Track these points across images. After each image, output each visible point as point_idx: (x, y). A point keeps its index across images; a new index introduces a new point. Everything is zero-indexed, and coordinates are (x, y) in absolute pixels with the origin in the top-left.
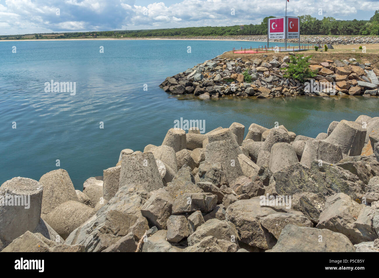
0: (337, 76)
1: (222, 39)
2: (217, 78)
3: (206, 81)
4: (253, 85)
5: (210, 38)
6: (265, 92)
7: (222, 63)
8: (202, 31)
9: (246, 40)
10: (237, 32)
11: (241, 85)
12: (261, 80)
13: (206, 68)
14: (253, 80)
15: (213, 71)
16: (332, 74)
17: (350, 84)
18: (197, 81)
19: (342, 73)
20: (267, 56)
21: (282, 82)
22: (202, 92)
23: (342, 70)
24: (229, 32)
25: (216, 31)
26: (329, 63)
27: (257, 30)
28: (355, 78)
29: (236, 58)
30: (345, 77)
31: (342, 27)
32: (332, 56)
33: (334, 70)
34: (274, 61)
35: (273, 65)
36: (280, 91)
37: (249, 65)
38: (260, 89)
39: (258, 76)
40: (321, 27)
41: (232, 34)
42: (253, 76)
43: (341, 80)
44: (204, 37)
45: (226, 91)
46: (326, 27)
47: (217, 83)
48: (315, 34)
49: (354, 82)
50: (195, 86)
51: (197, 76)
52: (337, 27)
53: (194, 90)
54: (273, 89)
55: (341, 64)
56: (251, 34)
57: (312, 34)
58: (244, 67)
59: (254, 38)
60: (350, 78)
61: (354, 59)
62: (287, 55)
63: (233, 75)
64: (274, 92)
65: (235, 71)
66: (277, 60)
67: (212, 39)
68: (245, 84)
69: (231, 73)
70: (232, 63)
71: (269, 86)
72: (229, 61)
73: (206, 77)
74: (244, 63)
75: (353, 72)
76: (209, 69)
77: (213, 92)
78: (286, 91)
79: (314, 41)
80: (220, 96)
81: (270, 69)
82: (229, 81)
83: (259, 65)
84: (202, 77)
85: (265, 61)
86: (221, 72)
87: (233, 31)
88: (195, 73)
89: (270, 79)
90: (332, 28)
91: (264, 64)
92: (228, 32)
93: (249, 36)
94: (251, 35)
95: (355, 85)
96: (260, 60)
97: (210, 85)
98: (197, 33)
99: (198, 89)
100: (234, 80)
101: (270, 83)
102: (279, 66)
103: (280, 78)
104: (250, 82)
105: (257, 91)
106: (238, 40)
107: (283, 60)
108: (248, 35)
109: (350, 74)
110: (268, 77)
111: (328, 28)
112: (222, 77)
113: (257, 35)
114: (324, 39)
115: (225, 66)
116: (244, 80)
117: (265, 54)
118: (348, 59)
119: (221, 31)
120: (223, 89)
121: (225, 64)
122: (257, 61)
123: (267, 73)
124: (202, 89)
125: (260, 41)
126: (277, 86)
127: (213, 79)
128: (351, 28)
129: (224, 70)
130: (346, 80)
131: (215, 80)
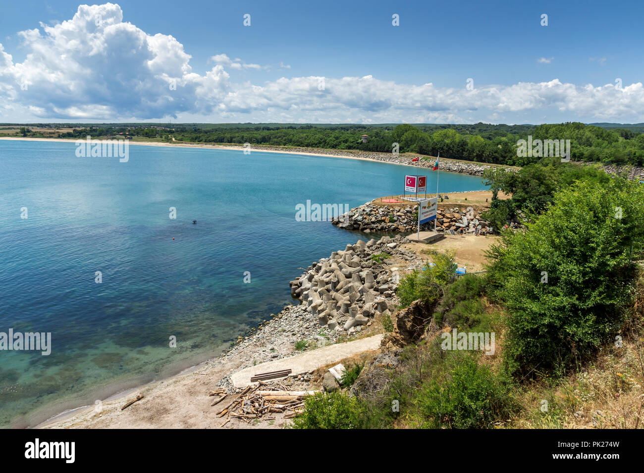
0: (445, 220)
1: (337, 155)
2: (373, 219)
3: (366, 221)
4: (395, 225)
5: (319, 153)
6: (402, 229)
7: (375, 209)
8: (305, 139)
9: (371, 160)
10: (358, 143)
11: (388, 224)
12: (400, 221)
13: (365, 213)
14: (396, 221)
15: (370, 215)
16: (442, 218)
17: (451, 225)
18: (360, 221)
19: (448, 218)
20: (403, 205)
21: (412, 222)
22: (366, 229)
23: (448, 215)
24: (346, 143)
25: (326, 140)
26: (442, 211)
27: (386, 144)
28: (455, 221)
29: (384, 206)
30: (449, 220)
31: (488, 154)
32: (444, 206)
33: (444, 216)
34: (408, 209)
35: (408, 212)
36: (411, 228)
37: (393, 211)
38: (400, 227)
39: (398, 219)
40: (466, 150)
41: (349, 148)
42: (395, 218)
43: (447, 222)
44: (310, 149)
45: (379, 228)
46: (471, 150)
47: (373, 223)
48: (458, 158)
49: (454, 223)
50: (360, 225)
51: (360, 218)
52: (483, 152)
53: (359, 227)
54: (407, 227)
55: (449, 212)
56: (378, 149)
57: (454, 158)
58: (389, 212)
59: (381, 156)
60: (452, 221)
61: (457, 208)
62: (416, 204)
63: (383, 218)
64: (407, 229)
65: (384, 215)
66: (410, 208)
67: (322, 153)
68: (391, 224)
69: (382, 217)
70: (382, 209)
71: (405, 225)
72: (380, 208)
73: (365, 218)
74: (389, 210)
75: (454, 217)
76: (367, 213)
77: (372, 229)
78: (414, 229)
79: (455, 169)
80: (376, 231)
81: (405, 214)
82: (380, 222)
83: (399, 212)
84: (363, 218)
85: (402, 209)
86: (375, 215)
87: (352, 142)
88: (358, 216)
89: (406, 220)
90: (478, 152)
91: (402, 210)
92: (343, 142)
93: (375, 153)
94: (378, 151)
95: (454, 226)
96: (399, 208)
97: (369, 224)
98: (298, 141)
99: (361, 227)
100: (384, 221)
101: (405, 223)
102: (411, 212)
103: (411, 220)
104: (393, 223)
105: (398, 228)
106: (360, 158)
107: (413, 208)
108: (373, 151)
109: (452, 218)
110: (404, 219)
111: (473, 151)
112: (376, 219)
113: (385, 152)
114: (466, 166)
115: (377, 212)
116: (390, 222)
117: (403, 203)
118: (453, 209)
119: (334, 141)
120: (377, 227)
121: (377, 210)
122: (397, 209)
123: (403, 217)
124: (365, 226)
125: (390, 162)
126: (409, 225)
127: (371, 220)
128: (497, 155)
129: (377, 215)
130: (449, 222)
131: (372, 221)
